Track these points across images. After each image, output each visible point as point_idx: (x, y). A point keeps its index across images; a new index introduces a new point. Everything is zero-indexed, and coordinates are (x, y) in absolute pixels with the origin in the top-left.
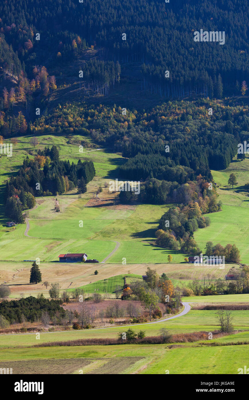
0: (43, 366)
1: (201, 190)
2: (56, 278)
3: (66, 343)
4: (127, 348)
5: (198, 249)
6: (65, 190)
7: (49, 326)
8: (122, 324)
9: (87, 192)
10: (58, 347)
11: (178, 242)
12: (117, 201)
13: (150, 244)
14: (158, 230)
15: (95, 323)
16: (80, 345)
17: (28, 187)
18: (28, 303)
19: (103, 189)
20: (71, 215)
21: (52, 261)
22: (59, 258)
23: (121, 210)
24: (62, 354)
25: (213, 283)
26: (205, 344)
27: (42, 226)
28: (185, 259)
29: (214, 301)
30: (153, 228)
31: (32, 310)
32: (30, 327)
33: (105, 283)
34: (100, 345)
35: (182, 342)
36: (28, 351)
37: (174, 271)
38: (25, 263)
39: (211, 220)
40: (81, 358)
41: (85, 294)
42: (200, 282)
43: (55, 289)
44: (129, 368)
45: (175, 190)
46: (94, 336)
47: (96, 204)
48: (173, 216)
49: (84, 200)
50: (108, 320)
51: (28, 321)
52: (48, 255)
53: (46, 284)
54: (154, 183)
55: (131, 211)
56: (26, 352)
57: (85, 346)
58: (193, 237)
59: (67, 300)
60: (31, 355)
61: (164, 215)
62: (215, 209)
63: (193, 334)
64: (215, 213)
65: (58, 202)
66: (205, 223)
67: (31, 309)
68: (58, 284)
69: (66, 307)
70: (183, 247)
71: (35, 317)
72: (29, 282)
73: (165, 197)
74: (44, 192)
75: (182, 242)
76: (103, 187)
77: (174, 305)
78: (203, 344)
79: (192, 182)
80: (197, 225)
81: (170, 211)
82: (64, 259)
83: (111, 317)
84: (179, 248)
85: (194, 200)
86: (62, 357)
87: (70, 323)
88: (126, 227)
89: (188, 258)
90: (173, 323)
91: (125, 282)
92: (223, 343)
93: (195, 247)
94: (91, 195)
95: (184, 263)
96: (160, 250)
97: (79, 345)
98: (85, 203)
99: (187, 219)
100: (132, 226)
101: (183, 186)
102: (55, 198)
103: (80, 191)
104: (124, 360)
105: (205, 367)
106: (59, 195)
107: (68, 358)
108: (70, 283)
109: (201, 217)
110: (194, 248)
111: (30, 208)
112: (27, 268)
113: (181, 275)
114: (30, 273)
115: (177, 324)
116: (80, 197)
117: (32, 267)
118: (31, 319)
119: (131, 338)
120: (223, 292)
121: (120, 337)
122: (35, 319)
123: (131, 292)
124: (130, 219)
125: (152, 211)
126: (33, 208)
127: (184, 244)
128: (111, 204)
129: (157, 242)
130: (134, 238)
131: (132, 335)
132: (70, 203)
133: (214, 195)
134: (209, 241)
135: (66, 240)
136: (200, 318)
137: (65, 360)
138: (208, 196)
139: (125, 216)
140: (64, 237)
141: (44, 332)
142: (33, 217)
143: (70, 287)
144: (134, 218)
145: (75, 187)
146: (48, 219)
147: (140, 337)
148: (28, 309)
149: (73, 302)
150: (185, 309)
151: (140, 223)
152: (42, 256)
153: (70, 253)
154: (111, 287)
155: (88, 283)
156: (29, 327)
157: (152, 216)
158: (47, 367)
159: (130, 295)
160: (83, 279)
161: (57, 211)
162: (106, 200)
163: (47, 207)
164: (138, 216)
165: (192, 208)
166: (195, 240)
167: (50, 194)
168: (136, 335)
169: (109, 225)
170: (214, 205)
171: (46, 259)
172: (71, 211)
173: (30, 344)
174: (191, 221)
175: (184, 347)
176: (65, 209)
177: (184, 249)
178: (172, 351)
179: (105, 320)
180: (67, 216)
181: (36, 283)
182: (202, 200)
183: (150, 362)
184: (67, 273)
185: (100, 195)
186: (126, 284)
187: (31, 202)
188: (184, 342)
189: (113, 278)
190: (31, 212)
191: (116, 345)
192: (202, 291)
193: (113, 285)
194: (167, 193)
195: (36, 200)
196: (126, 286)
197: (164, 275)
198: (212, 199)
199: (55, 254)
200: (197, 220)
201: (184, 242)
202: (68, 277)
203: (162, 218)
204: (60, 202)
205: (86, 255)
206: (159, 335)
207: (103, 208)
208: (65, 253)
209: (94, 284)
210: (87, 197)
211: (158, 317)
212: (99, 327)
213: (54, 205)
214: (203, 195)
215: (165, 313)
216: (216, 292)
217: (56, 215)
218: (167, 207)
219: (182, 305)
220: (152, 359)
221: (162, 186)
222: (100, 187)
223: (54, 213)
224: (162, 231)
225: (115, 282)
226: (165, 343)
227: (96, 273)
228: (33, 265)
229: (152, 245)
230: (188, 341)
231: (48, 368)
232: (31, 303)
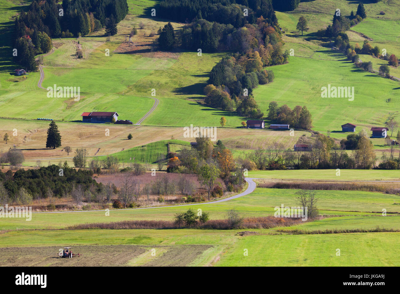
0: (85, 253)
1: (262, 36)
2: (79, 142)
3: (108, 225)
4: (186, 234)
5: (258, 110)
6: (89, 31)
7: (82, 203)
8: (173, 203)
9: (118, 34)
10: (100, 230)
11: (233, 101)
12: (155, 47)
13: (198, 102)
14: (208, 84)
15: (140, 201)
16: (127, 229)
17: (43, 26)
18: (51, 173)
19: (138, 30)
20: (97, 63)
21: (74, 120)
22: (82, 117)
23: (160, 59)
24: (106, 239)
25: (281, 154)
26: (285, 232)
27: (59, 75)
28: (243, 123)
29: (284, 177)
30: (201, 82)
31: (56, 183)
32: (59, 204)
33: (143, 150)
34: (151, 229)
35: (255, 228)
36: (62, 234)
37: (229, 138)
38: (39, 122)
39: (275, 75)
40: (131, 244)
41: (119, 164)
42: (265, 152)
43: (81, 157)
44: (197, 259)
45: (230, 35)
46: (142, 217)
47: (129, 49)
48: (227, 68)
49: (114, 45)
50: (156, 197)
51: (56, 196)
52: (69, 112)
53: (68, 150)
54: (203, 25)
55: (173, 60)
56: (60, 235)
57: (133, 230)
58: (252, 95)
59: (98, 171)
60: (67, 240)
61: (216, 67)
62: (280, 61)
63: (268, 218)
64: (280, 66)
65: (80, 45)
66: (268, 77)
67: (55, 181)
68: (85, 150)
69: (99, 179)
70: (239, 108)
71: (64, 192)
72: (44, 146)
73: (217, 43)
74: (63, 32)
75: (239, 102)
76: (138, 28)
77: (236, 181)
78: (282, 231)
79: (252, 26)
80: (257, 80)
81: (223, 62)
82: (89, 119)
83: (158, 193)
84: (235, 109)
85: (254, 49)
86: (108, 243)
87: (108, 199)
88: (168, 80)
89: (245, 121)
90: (239, 203)
91: (168, 150)
92: (307, 230)
93: (255, 108)
94: (123, 38)
95: (240, 127)
96: (209, 111)
97: (125, 229)
98: (115, 48)
99: (244, 73)
100: (174, 79)
101: (239, 30)
102: (77, 41)
103: (108, 33)
104: (187, 249)
105: (294, 261)
106: (82, 37)
107: (115, 244)
108: (98, 149)
109: (263, 70)
110: (253, 109)
111: (45, 53)
112: (42, 129)
113: (238, 143)
114: (46, 135)
115: (243, 204)
116: (108, 41)
117: (49, 128)
118: (58, 193)
119: (191, 221)
120: (294, 166)
121: (177, 219)
122: (64, 194)
123: (179, 163)
124: (172, 69)
125: (200, 61)
126: (49, 53)
127: (241, 104)
128: (148, 51)
129: (206, 100)
130: (177, 94)
131: (192, 217)
132: (95, 48)
133: (279, 43)
134: (272, 101)
135: (90, 94)
136: (271, 199)
137: (112, 247)
138: (272, 44)
139: (166, 66)
140: (88, 91)
141: (77, 210)
142: (49, 64)
143: (98, 154)
144: (177, 69)
145: (103, 27)
146: (68, 67)
147: (202, 221)
148: (51, 181)
149: (106, 173)
150: (249, 186)
151: (184, 76)
152: (61, 113)
153: (96, 111)
154: (151, 156)
155: (119, 150)
156: (57, 204)
157: (199, 67)
158: (92, 254)
159: (179, 167)
160: (113, 145)
161: (79, 58)
162: (142, 46)
163: (66, 51)
164: (182, 67)
165: (250, 59)
166: (255, 99)
167: (70, 35)
168: (197, 218)
169: (145, 76)
170: (279, 56)
171: (66, 118)
172: (97, 57)
173: (63, 226)
174: (249, 75)
175: (259, 234)
176: (90, 55)
177: (241, 110)
178: (245, 239)
179: (151, 197)
180: (91, 64)
181: (54, 148)
182: (263, 49)
183: (220, 252)
184: (93, 137)
185: (134, 39)
186: (169, 152)
187: (46, 45)
188: (257, 227)
189: (154, 144)
190: (46, 57)
191: (172, 230)
192: (267, 165)
193: (153, 153)
194: (219, 38)
195: (53, 42)
196: (170, 156)
197: (219, 143)
198: (277, 48)
199: (77, 112)
200: (257, 74)
201: (241, 102)
202: (94, 141)
203: (213, 70)
204: (82, 45)
205: (116, 114)
206: (227, 218)
207: (137, 55)
208: (90, 110)
209: (129, 151)
210: (117, 41)
211: (218, 195)
212: (145, 206)
213: (76, 49)
214: (264, 43)
215: (226, 191)
216: (284, 166)
217: (77, 62)
218: (219, 56)
219: (245, 181)
220: (222, 249)
221: (213, 29)
222: (134, 29)
223: (75, 60)
224: (213, 86)
225: (155, 149)
226: (233, 229)
227: (130, 137)
228: (51, 125)
229: (199, 104)
230: (263, 227)
231: (93, 257)
232: (54, 173)
